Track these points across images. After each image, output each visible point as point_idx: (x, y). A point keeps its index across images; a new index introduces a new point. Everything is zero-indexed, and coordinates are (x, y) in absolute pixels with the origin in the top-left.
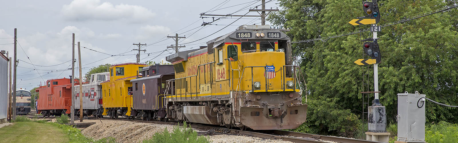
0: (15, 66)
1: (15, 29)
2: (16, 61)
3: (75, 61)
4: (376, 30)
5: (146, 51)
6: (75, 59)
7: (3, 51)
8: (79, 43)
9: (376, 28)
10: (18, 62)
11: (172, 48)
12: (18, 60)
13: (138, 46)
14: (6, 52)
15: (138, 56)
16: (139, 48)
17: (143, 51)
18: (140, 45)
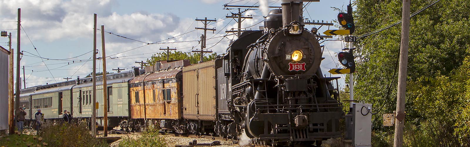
0: (19, 59)
1: (18, 9)
2: (19, 53)
3: (97, 52)
4: (350, 40)
5: (215, 30)
6: (97, 50)
7: (4, 32)
8: (103, 27)
9: (351, 38)
10: (22, 54)
11: (232, 33)
12: (22, 51)
13: (204, 22)
14: (8, 34)
15: (204, 38)
16: (206, 26)
17: (211, 30)
18: (206, 22)
